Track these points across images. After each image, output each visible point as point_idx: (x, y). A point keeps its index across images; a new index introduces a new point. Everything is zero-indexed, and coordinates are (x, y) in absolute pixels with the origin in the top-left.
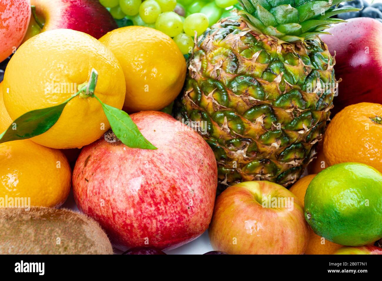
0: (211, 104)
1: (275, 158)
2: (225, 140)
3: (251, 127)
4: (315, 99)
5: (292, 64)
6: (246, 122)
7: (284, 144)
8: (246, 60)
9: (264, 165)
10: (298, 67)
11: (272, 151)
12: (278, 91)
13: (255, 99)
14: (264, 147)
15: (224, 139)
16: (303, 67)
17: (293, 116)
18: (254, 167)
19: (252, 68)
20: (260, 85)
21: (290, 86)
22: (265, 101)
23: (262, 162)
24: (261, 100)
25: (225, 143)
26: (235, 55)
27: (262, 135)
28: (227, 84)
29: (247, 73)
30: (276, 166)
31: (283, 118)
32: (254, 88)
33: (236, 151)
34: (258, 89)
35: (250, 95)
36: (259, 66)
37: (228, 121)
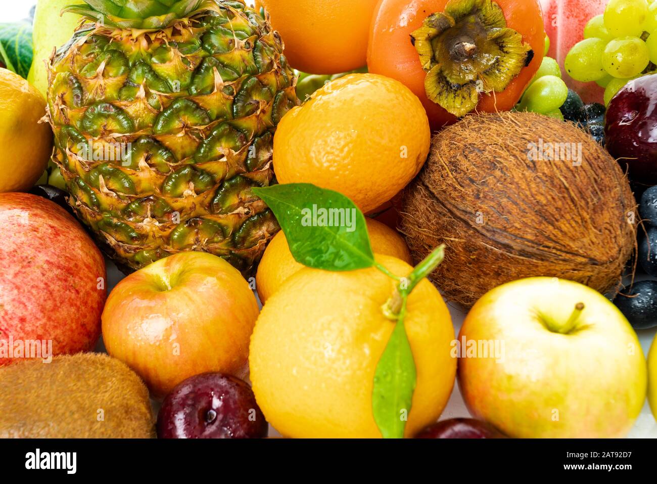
0: (78, 163)
1: (207, 212)
2: (119, 210)
3: (139, 178)
4: (224, 101)
5: (163, 61)
6: (130, 173)
7: (206, 187)
8: (90, 80)
9: (195, 227)
10: (172, 63)
11: (193, 203)
12: (150, 111)
13: (121, 135)
14: (176, 201)
15: (117, 209)
16: (181, 59)
17: (195, 140)
18: (183, 236)
19: (103, 89)
20: (120, 110)
21: (166, 97)
22: (138, 133)
23: (190, 226)
24: (130, 132)
25: (122, 214)
26: (76, 78)
27: (163, 184)
28: (78, 126)
29: (98, 99)
30: (219, 224)
31: (179, 148)
32: (114, 118)
33: (142, 221)
34: (121, 117)
35: (111, 131)
36: (111, 82)
37: (107, 181)
